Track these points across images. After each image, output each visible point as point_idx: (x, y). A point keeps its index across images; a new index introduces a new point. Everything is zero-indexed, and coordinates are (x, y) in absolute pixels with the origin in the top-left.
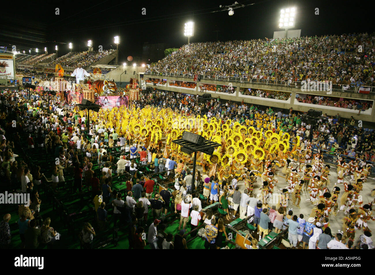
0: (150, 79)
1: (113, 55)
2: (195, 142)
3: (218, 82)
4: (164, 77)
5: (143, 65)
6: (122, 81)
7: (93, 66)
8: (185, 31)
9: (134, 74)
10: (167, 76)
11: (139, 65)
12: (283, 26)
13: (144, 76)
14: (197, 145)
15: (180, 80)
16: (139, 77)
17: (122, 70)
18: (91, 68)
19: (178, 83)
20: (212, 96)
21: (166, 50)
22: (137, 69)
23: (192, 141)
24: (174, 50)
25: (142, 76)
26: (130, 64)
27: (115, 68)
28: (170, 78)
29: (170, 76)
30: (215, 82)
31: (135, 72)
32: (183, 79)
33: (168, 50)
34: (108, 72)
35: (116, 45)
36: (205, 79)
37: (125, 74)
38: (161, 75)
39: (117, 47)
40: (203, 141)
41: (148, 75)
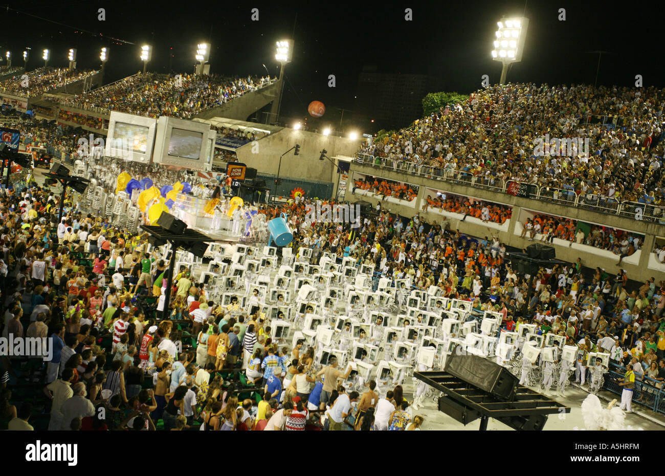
0: (370, 179)
1: (267, 93)
2: (485, 385)
3: (582, 212)
4: (411, 178)
5: (353, 136)
8: (496, 43)
9: (321, 159)
10: (422, 176)
11: (339, 132)
13: (352, 167)
14: (490, 397)
15: (460, 191)
16: (336, 168)
17: (288, 141)
19: (453, 202)
20: (558, 255)
21: (430, 95)
22: (332, 144)
23: (476, 381)
24: (453, 98)
25: (344, 167)
26: (313, 125)
27: (268, 135)
28: (432, 182)
29: (430, 178)
30: (574, 211)
31: (324, 152)
32: (471, 190)
33: (436, 97)
35: (279, 64)
36: (542, 200)
37: (296, 154)
38: (405, 173)
39: (282, 72)
40: (511, 387)
41: (364, 165)
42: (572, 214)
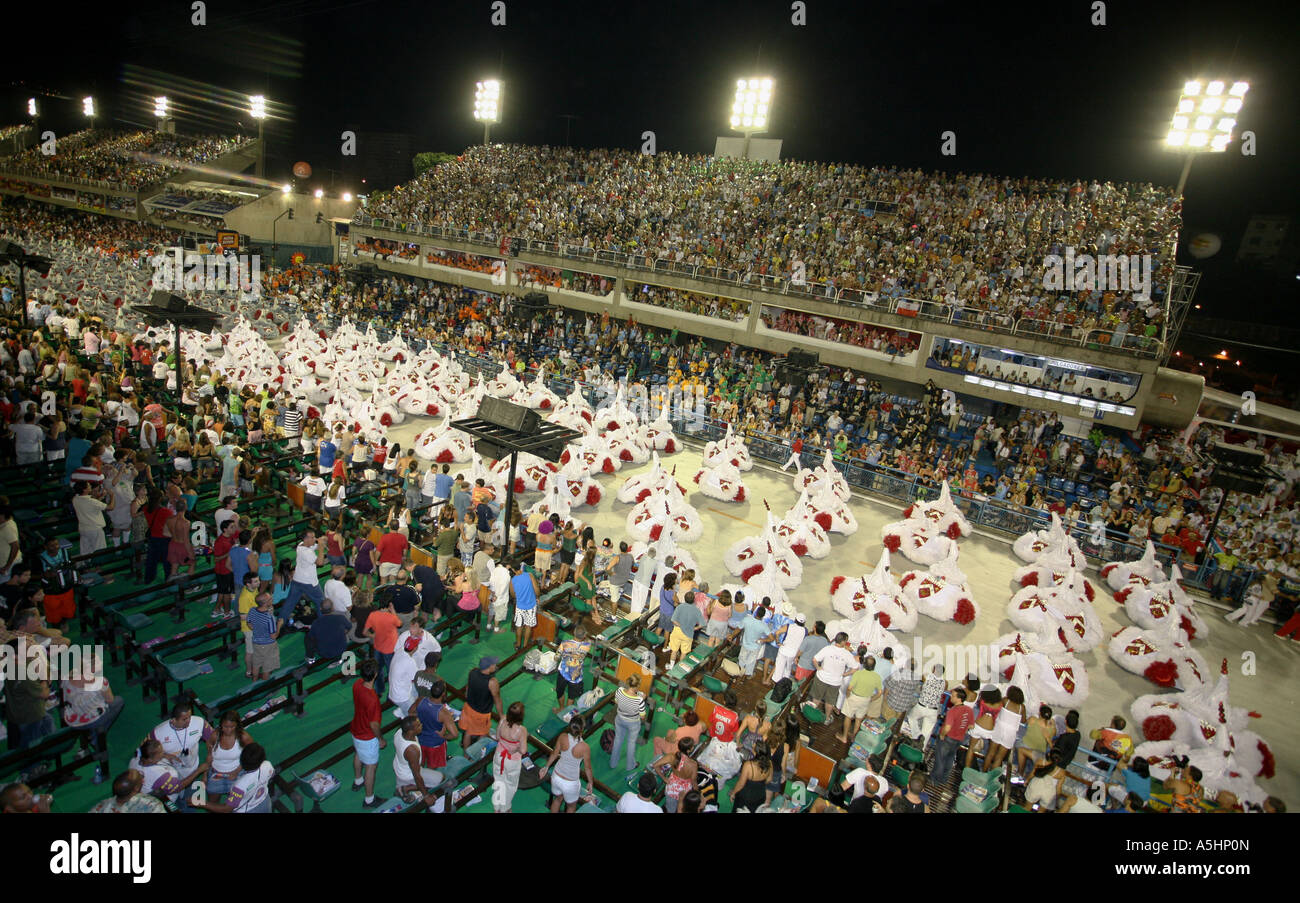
0: (370, 241)
1: (248, 153)
2: (514, 426)
3: (566, 261)
4: (410, 238)
5: (347, 197)
6: (278, 240)
7: (176, 186)
8: (477, 104)
9: (318, 222)
10: (422, 235)
11: (332, 194)
12: (741, 125)
13: (351, 229)
14: (519, 435)
15: (458, 248)
16: (334, 231)
17: (279, 204)
18: (171, 190)
19: (457, 259)
20: (552, 301)
21: (419, 155)
22: (327, 206)
23: (505, 423)
24: (442, 158)
25: (343, 229)
26: (303, 188)
27: (256, 199)
28: (431, 240)
29: (430, 236)
30: (559, 261)
31: (320, 214)
32: (469, 245)
33: (425, 157)
34: (231, 207)
35: (256, 121)
36: (532, 252)
37: (290, 218)
38: (404, 231)
39: (261, 131)
40: (535, 423)
41: (363, 226)
42: (558, 265)
